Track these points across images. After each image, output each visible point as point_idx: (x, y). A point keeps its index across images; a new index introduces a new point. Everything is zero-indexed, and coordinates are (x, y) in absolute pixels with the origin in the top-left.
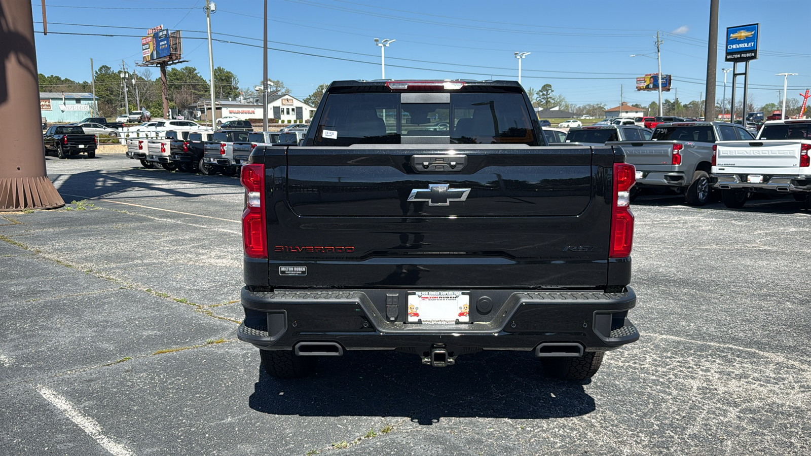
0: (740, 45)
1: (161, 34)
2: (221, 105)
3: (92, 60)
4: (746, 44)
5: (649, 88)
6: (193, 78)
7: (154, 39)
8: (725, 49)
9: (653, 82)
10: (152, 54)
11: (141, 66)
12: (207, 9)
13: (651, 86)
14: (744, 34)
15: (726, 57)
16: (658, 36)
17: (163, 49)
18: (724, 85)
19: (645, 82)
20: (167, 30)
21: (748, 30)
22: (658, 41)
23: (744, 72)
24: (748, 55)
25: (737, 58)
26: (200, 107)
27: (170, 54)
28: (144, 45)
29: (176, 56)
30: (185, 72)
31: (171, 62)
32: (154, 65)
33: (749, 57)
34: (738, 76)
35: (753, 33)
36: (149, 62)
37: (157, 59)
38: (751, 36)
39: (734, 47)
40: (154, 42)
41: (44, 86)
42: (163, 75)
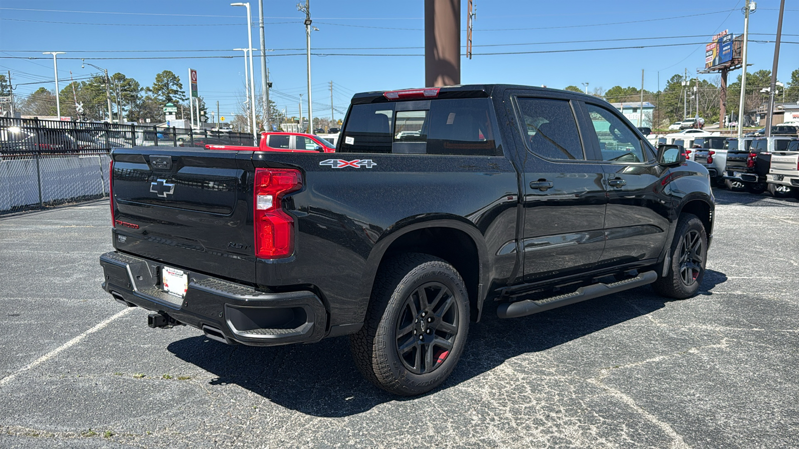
1: (725, 39)
2: (784, 109)
3: (643, 71)
6: (766, 81)
7: (718, 45)
10: (714, 60)
11: (703, 73)
12: (746, 9)
17: (725, 55)
20: (732, 35)
26: (759, 113)
27: (732, 58)
28: (707, 52)
29: (738, 60)
30: (758, 76)
31: (733, 67)
32: (716, 71)
36: (710, 69)
37: (719, 64)
40: (718, 48)
41: (619, 97)
42: (723, 80)
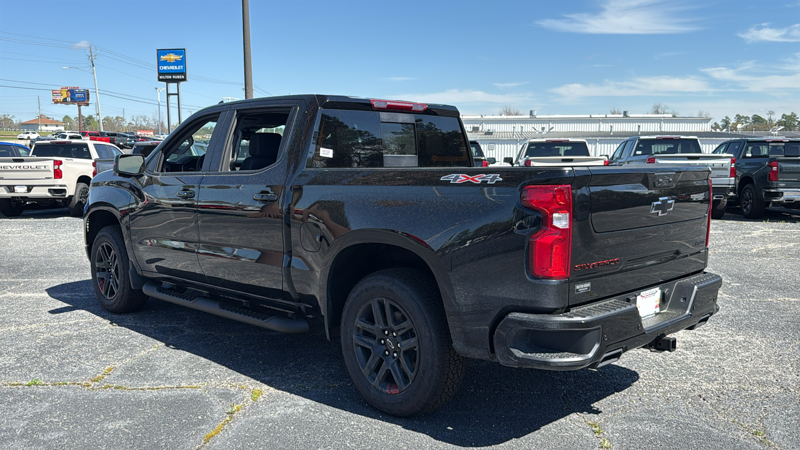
0: (170, 67)
4: (176, 67)
5: (66, 101)
8: (157, 69)
9: (71, 96)
13: (69, 99)
14: (173, 57)
15: (159, 77)
16: (91, 50)
18: (158, 104)
19: (62, 95)
21: (176, 54)
22: (91, 56)
23: (177, 93)
24: (178, 77)
25: (169, 79)
33: (180, 79)
34: (171, 96)
35: (181, 57)
38: (180, 60)
39: (165, 68)
